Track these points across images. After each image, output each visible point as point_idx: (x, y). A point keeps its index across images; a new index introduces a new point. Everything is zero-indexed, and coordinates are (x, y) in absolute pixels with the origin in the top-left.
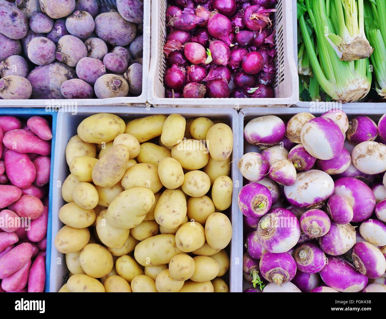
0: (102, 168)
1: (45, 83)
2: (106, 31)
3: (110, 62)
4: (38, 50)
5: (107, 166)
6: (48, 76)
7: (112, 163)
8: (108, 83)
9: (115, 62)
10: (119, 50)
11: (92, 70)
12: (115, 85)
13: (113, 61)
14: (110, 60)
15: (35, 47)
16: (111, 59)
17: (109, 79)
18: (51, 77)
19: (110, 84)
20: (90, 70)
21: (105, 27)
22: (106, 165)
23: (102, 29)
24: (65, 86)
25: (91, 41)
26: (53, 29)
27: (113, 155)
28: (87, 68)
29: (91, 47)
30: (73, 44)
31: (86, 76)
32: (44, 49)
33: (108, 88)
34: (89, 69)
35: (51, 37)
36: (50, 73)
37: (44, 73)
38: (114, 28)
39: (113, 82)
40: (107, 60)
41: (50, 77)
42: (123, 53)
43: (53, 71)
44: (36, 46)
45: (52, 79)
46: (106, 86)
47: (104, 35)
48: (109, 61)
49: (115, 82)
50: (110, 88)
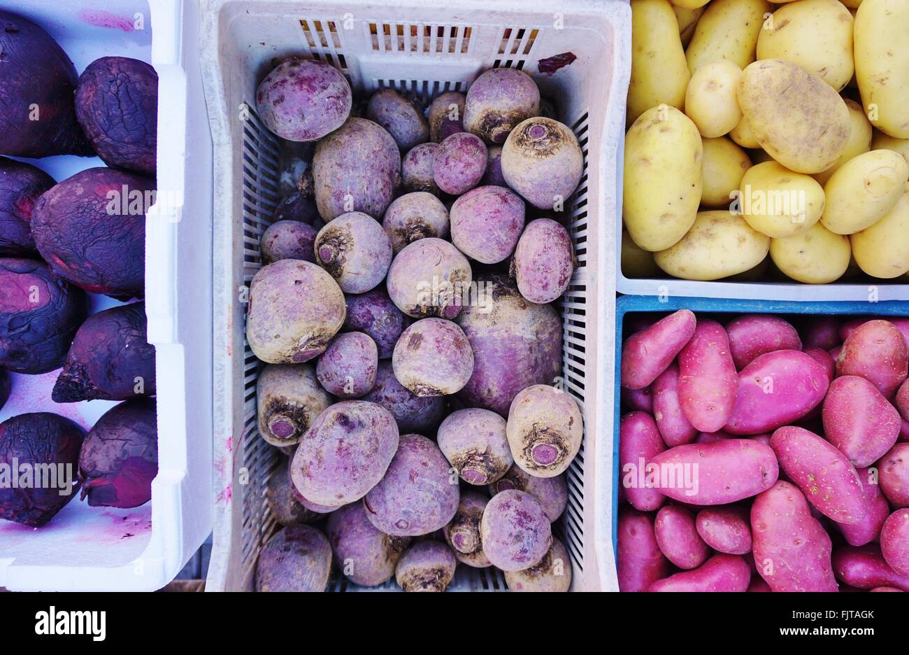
0: (813, 126)
1: (521, 350)
2: (374, 182)
3: (468, 165)
4: (443, 353)
5: (808, 111)
6: (503, 340)
7: (804, 94)
8: (539, 153)
9: (468, 153)
10: (416, 163)
11: (497, 206)
12: (545, 136)
13: (466, 156)
14: (462, 165)
15: (437, 361)
16: (460, 161)
17: (527, 152)
18: (507, 331)
19: (544, 148)
20: (499, 211)
21: (365, 183)
22: (807, 113)
23: (368, 193)
24: (546, 278)
25: (397, 231)
26: (367, 330)
27: (781, 91)
28: (492, 218)
29: (415, 228)
30: (424, 260)
31: (514, 226)
32: (439, 339)
33: (555, 151)
34: (495, 213)
35: (390, 338)
36: (495, 335)
37: (497, 351)
38: (368, 157)
39: (536, 140)
40: (462, 173)
41: (506, 335)
42: (424, 154)
43: (491, 328)
44: (434, 358)
45: (513, 329)
46: (551, 156)
47: (382, 189)
48: (465, 166)
49: (534, 137)
50: (555, 147)
